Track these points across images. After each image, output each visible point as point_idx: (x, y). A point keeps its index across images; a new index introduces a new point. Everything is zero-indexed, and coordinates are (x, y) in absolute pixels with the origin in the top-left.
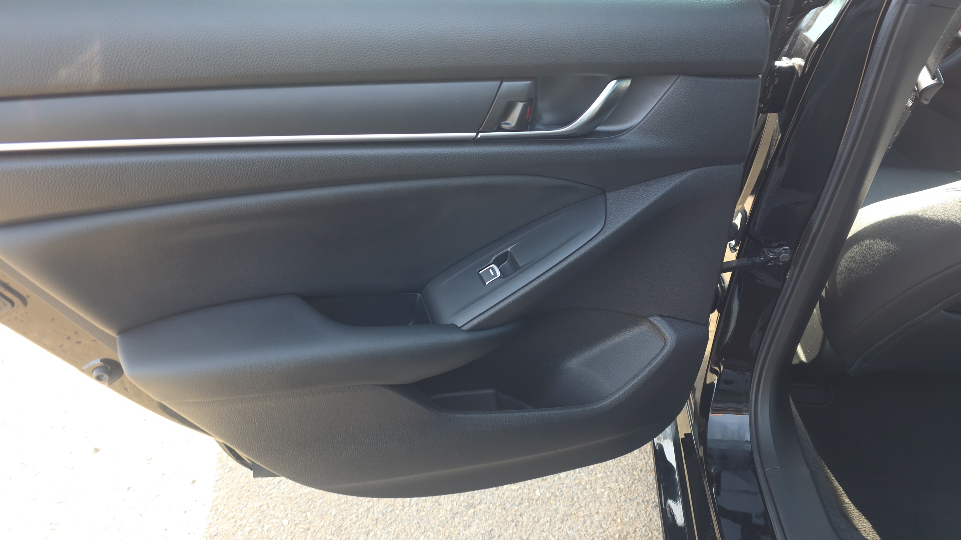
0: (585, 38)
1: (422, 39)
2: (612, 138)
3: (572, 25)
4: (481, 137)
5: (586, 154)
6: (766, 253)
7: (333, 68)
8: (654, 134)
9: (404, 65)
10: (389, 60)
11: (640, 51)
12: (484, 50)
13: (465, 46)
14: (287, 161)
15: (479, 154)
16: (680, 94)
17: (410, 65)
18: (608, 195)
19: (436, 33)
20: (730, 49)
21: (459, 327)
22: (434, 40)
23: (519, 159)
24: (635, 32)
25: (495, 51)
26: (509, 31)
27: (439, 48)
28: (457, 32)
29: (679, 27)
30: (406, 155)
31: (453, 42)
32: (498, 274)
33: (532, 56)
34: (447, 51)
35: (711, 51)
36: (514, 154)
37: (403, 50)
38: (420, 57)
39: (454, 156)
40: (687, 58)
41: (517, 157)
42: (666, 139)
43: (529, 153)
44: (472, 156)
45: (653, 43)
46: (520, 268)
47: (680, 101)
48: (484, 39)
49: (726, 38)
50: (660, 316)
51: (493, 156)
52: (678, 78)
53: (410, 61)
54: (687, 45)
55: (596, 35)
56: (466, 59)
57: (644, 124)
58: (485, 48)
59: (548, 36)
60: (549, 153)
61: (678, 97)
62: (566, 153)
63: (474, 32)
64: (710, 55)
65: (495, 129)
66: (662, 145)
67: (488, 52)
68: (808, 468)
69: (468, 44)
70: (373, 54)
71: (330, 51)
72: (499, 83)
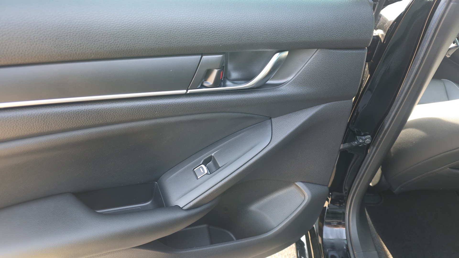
0: (259, 26)
1: (141, 28)
2: (276, 88)
3: (249, 17)
4: (189, 92)
5: (260, 99)
6: (359, 140)
7: (71, 51)
8: (302, 85)
9: (128, 47)
10: (116, 44)
11: (295, 34)
12: (188, 35)
13: (174, 32)
14: (44, 117)
15: (189, 103)
16: (319, 60)
17: (133, 47)
18: (273, 119)
19: (151, 23)
20: (350, 32)
21: (181, 207)
22: (150, 29)
23: (216, 104)
24: (291, 22)
25: (196, 36)
26: (205, 22)
27: (155, 34)
28: (167, 23)
29: (320, 18)
30: (136, 107)
31: (165, 30)
32: (206, 172)
33: (223, 39)
34: (161, 36)
35: (339, 34)
36: (213, 102)
37: (126, 36)
38: (140, 41)
39: (172, 105)
40: (324, 38)
41: (215, 103)
42: (309, 87)
43: (223, 101)
44: (184, 104)
45: (303, 29)
46: (220, 168)
47: (318, 65)
48: (187, 27)
49: (348, 25)
50: (302, 182)
51: (199, 103)
52: (317, 50)
53: (133, 44)
54: (324, 30)
55: (266, 24)
56: (175, 42)
57: (295, 79)
58: (189, 34)
59: (233, 25)
60: (236, 100)
61: (317, 62)
62: (247, 100)
63: (180, 22)
64: (338, 36)
65: (199, 86)
66: (307, 92)
67: (191, 37)
68: (376, 250)
69: (176, 32)
70: (103, 39)
71: (67, 38)
72: (200, 56)
